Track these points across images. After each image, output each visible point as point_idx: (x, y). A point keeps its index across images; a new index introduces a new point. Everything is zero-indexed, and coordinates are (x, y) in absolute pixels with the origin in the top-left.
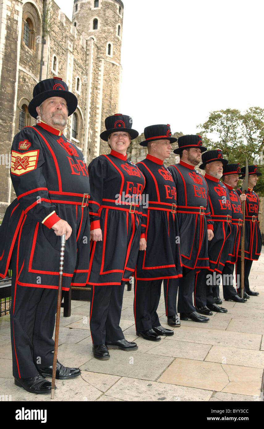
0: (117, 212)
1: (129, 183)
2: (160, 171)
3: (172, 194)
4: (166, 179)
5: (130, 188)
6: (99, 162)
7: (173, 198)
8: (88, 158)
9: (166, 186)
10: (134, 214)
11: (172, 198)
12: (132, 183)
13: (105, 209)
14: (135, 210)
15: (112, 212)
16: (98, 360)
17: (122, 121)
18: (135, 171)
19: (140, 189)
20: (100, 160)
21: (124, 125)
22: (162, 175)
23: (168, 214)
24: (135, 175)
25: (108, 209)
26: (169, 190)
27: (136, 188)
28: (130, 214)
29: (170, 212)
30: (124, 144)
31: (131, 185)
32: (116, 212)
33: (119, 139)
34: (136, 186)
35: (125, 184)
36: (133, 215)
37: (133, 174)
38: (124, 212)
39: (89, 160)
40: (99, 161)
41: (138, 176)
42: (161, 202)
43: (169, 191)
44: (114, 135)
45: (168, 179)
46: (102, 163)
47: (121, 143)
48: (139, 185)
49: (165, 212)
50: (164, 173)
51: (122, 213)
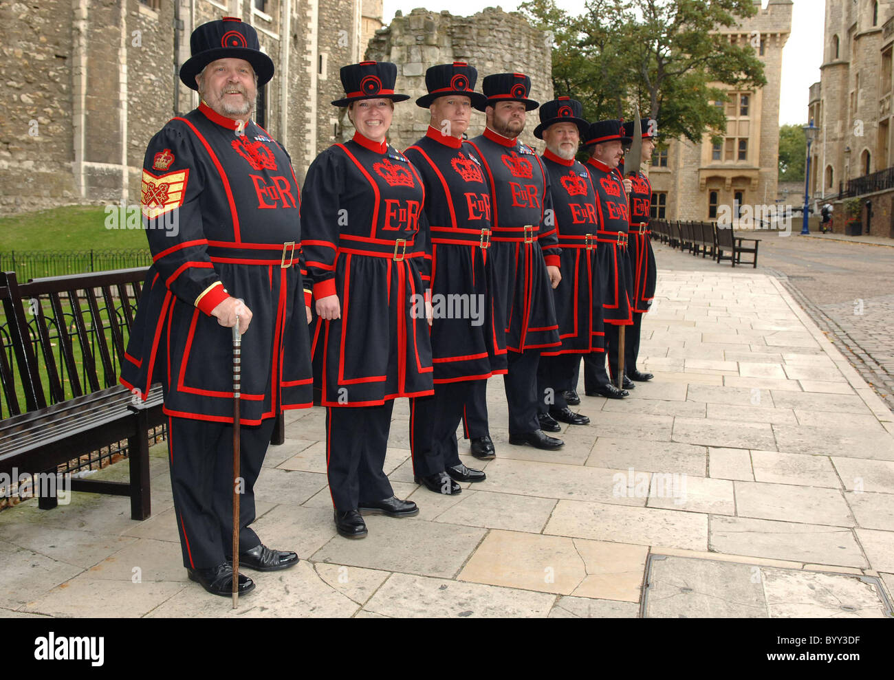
0: (369, 260)
1: (389, 202)
2: (454, 162)
3: (480, 210)
4: (467, 180)
5: (392, 211)
6: (329, 162)
7: (483, 218)
8: (291, 57)
9: (468, 195)
10: (404, 261)
11: (479, 218)
12: (397, 201)
13: (345, 254)
14: (405, 253)
15: (359, 260)
16: (345, 539)
17: (377, 78)
18: (402, 176)
19: (413, 212)
20: (331, 159)
21: (381, 83)
22: (459, 171)
23: (473, 251)
24: (403, 184)
25: (350, 256)
26: (473, 203)
27: (405, 210)
28: (394, 264)
29: (477, 248)
30: (382, 124)
31: (394, 206)
32: (366, 260)
33: (371, 113)
34: (406, 206)
35: (383, 206)
36: (402, 263)
37: (397, 184)
38: (382, 261)
39: (295, 60)
40: (329, 158)
41: (409, 185)
42: (458, 227)
43: (475, 205)
44: (361, 105)
45: (471, 179)
46: (336, 163)
47: (375, 122)
48: (411, 203)
49: (466, 248)
50: (464, 166)
51: (379, 261)
